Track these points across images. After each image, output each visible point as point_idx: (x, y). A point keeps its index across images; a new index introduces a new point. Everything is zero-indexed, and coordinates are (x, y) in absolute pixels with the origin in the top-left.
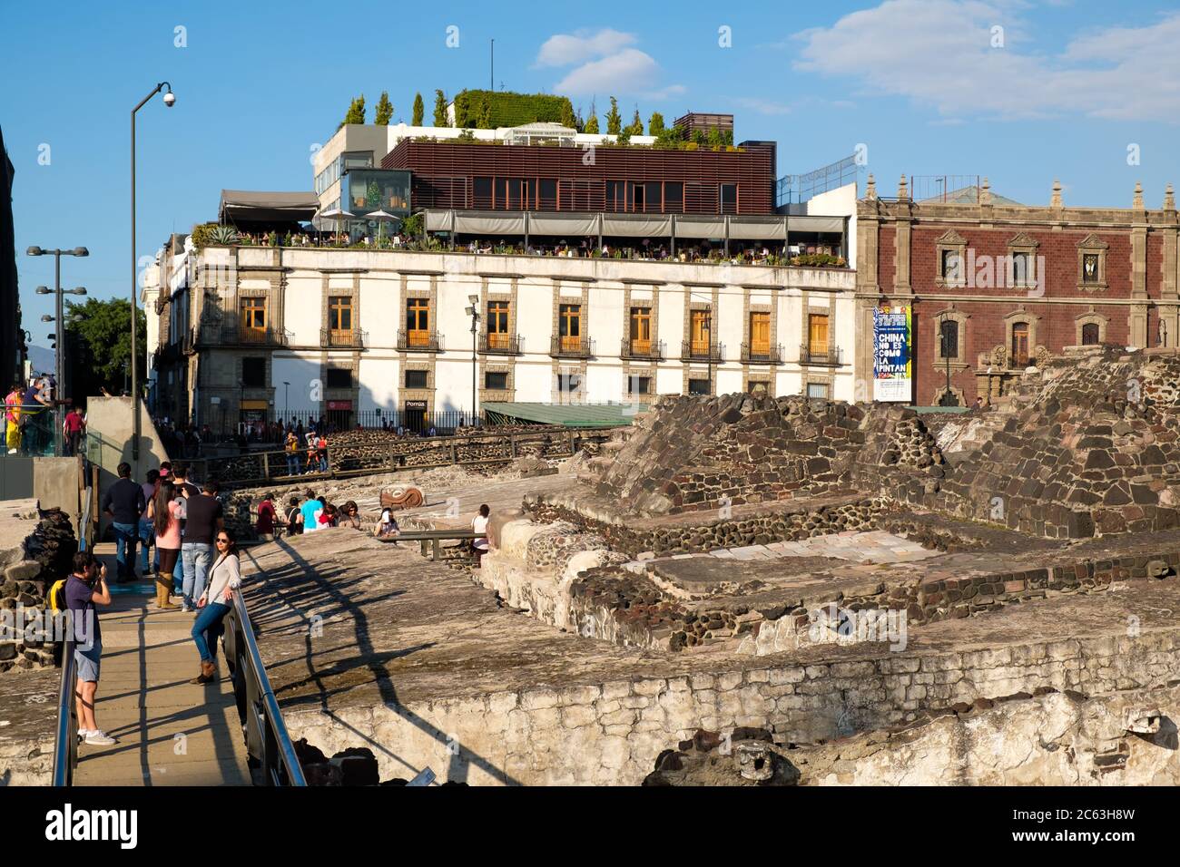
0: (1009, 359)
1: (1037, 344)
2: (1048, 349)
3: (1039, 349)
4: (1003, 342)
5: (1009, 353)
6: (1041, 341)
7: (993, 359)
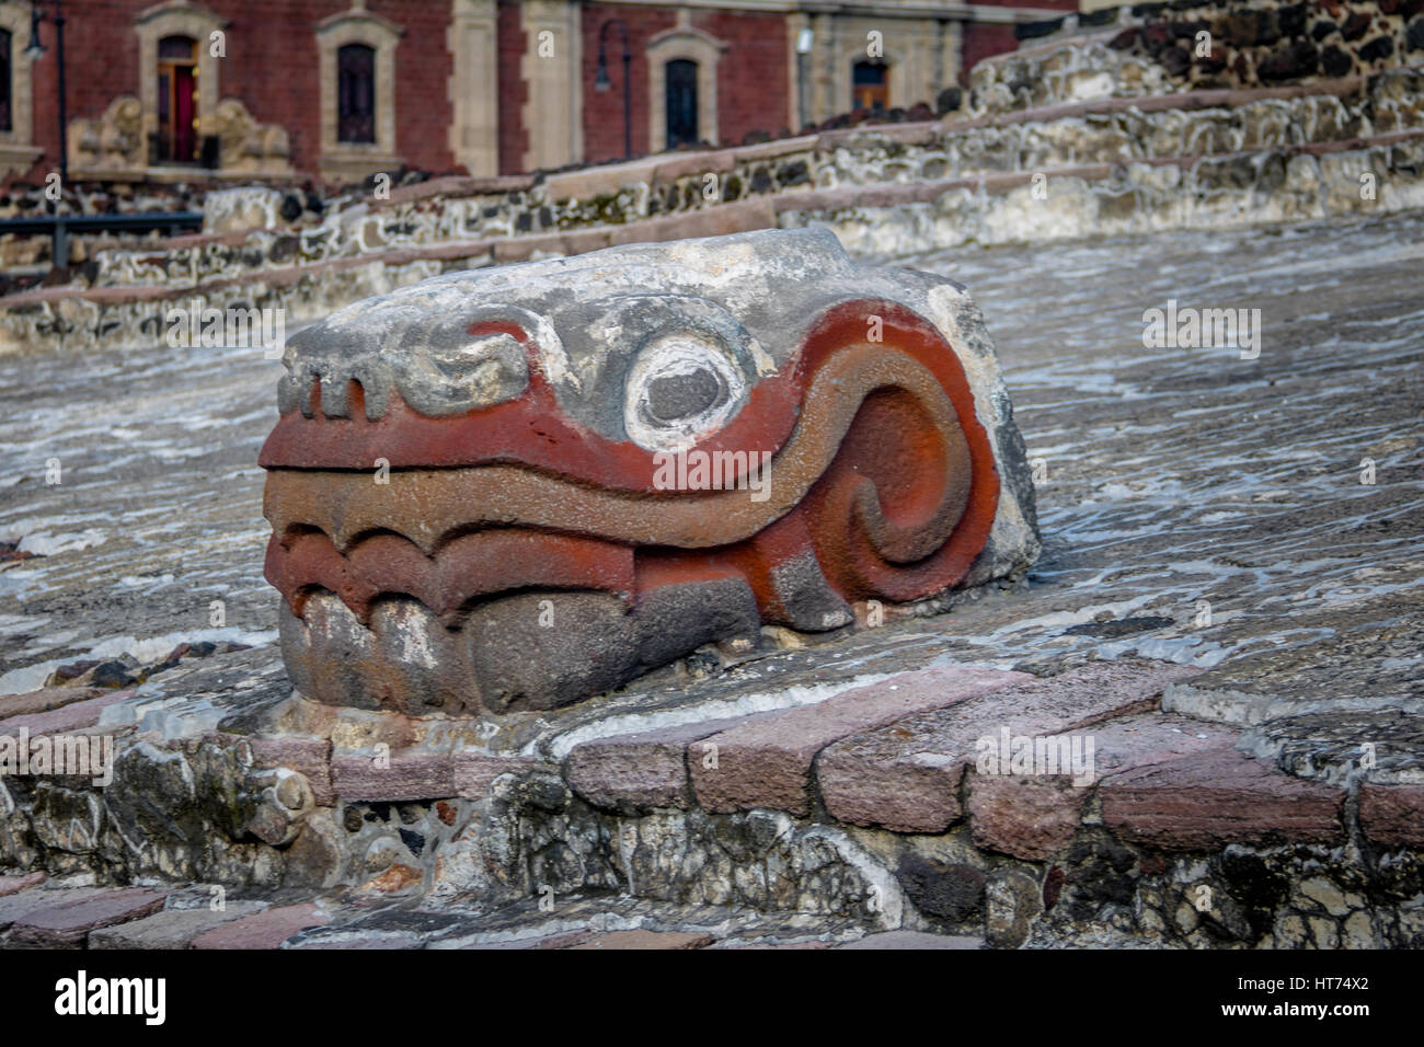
0: (151, 137)
1: (223, 95)
2: (252, 110)
3: (229, 109)
4: (133, 91)
5: (150, 123)
6: (231, 88)
7: (109, 136)
